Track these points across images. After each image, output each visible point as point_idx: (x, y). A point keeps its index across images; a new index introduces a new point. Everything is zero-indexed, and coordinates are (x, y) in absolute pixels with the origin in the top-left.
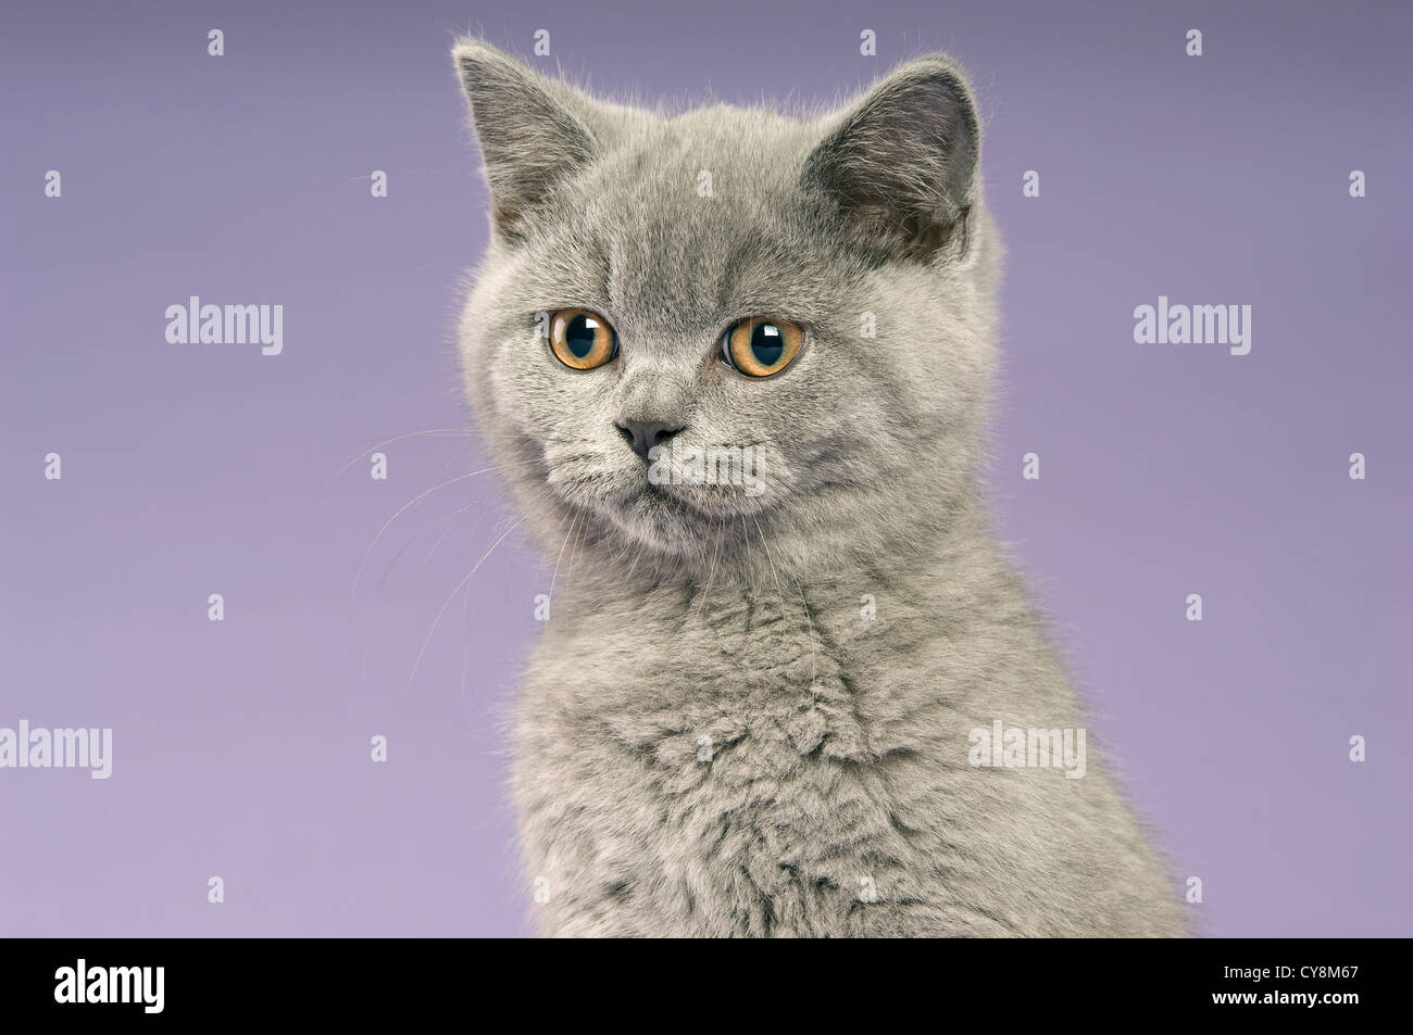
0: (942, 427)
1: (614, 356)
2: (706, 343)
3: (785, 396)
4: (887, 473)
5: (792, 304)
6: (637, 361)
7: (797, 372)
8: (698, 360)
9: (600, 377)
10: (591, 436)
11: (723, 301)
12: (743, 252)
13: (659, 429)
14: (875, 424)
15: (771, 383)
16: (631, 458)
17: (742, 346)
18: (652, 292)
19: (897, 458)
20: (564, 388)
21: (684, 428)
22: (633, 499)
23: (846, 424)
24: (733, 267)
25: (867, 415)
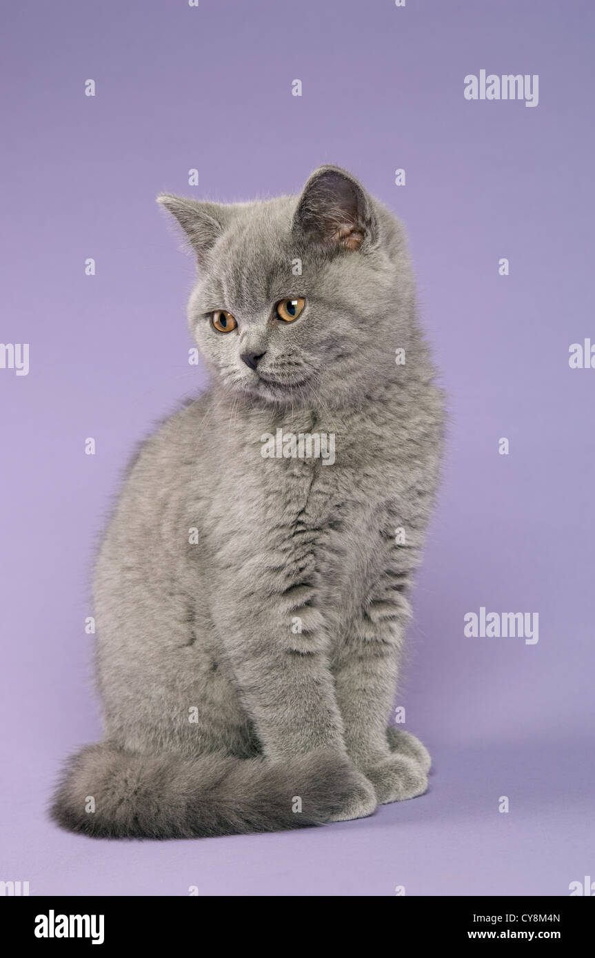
0: (378, 319)
1: (236, 326)
2: (266, 314)
3: (300, 328)
4: (364, 345)
5: (294, 291)
6: (244, 328)
7: (303, 317)
8: (266, 322)
9: (233, 335)
10: (234, 363)
11: (268, 297)
12: (272, 273)
13: (254, 356)
14: (348, 328)
15: (294, 323)
16: (249, 370)
17: (282, 311)
18: (239, 300)
19: (365, 337)
20: (223, 341)
21: (265, 353)
22: (258, 385)
23: (332, 332)
24: (269, 281)
25: (342, 325)
